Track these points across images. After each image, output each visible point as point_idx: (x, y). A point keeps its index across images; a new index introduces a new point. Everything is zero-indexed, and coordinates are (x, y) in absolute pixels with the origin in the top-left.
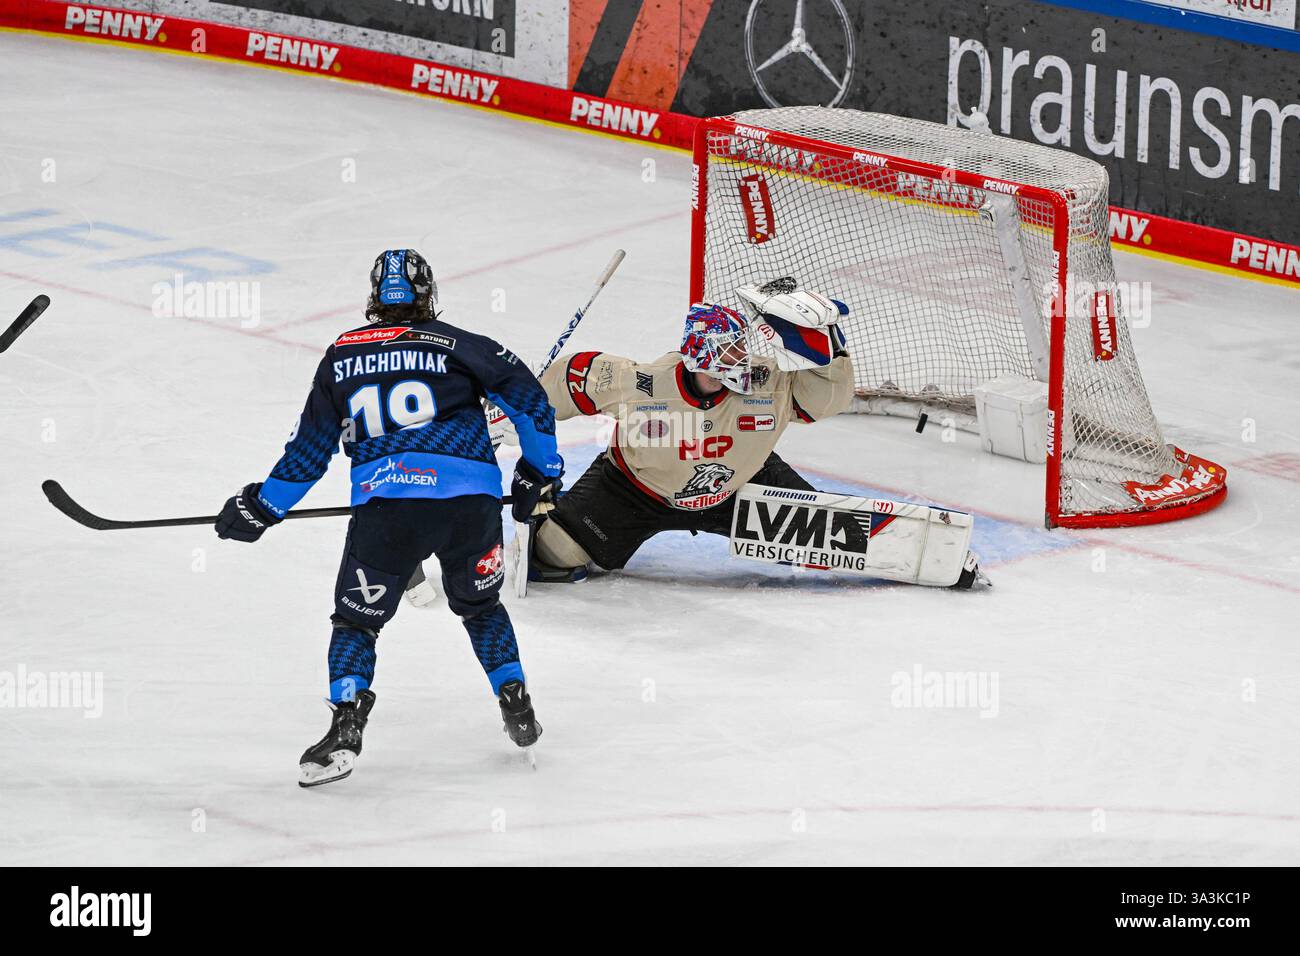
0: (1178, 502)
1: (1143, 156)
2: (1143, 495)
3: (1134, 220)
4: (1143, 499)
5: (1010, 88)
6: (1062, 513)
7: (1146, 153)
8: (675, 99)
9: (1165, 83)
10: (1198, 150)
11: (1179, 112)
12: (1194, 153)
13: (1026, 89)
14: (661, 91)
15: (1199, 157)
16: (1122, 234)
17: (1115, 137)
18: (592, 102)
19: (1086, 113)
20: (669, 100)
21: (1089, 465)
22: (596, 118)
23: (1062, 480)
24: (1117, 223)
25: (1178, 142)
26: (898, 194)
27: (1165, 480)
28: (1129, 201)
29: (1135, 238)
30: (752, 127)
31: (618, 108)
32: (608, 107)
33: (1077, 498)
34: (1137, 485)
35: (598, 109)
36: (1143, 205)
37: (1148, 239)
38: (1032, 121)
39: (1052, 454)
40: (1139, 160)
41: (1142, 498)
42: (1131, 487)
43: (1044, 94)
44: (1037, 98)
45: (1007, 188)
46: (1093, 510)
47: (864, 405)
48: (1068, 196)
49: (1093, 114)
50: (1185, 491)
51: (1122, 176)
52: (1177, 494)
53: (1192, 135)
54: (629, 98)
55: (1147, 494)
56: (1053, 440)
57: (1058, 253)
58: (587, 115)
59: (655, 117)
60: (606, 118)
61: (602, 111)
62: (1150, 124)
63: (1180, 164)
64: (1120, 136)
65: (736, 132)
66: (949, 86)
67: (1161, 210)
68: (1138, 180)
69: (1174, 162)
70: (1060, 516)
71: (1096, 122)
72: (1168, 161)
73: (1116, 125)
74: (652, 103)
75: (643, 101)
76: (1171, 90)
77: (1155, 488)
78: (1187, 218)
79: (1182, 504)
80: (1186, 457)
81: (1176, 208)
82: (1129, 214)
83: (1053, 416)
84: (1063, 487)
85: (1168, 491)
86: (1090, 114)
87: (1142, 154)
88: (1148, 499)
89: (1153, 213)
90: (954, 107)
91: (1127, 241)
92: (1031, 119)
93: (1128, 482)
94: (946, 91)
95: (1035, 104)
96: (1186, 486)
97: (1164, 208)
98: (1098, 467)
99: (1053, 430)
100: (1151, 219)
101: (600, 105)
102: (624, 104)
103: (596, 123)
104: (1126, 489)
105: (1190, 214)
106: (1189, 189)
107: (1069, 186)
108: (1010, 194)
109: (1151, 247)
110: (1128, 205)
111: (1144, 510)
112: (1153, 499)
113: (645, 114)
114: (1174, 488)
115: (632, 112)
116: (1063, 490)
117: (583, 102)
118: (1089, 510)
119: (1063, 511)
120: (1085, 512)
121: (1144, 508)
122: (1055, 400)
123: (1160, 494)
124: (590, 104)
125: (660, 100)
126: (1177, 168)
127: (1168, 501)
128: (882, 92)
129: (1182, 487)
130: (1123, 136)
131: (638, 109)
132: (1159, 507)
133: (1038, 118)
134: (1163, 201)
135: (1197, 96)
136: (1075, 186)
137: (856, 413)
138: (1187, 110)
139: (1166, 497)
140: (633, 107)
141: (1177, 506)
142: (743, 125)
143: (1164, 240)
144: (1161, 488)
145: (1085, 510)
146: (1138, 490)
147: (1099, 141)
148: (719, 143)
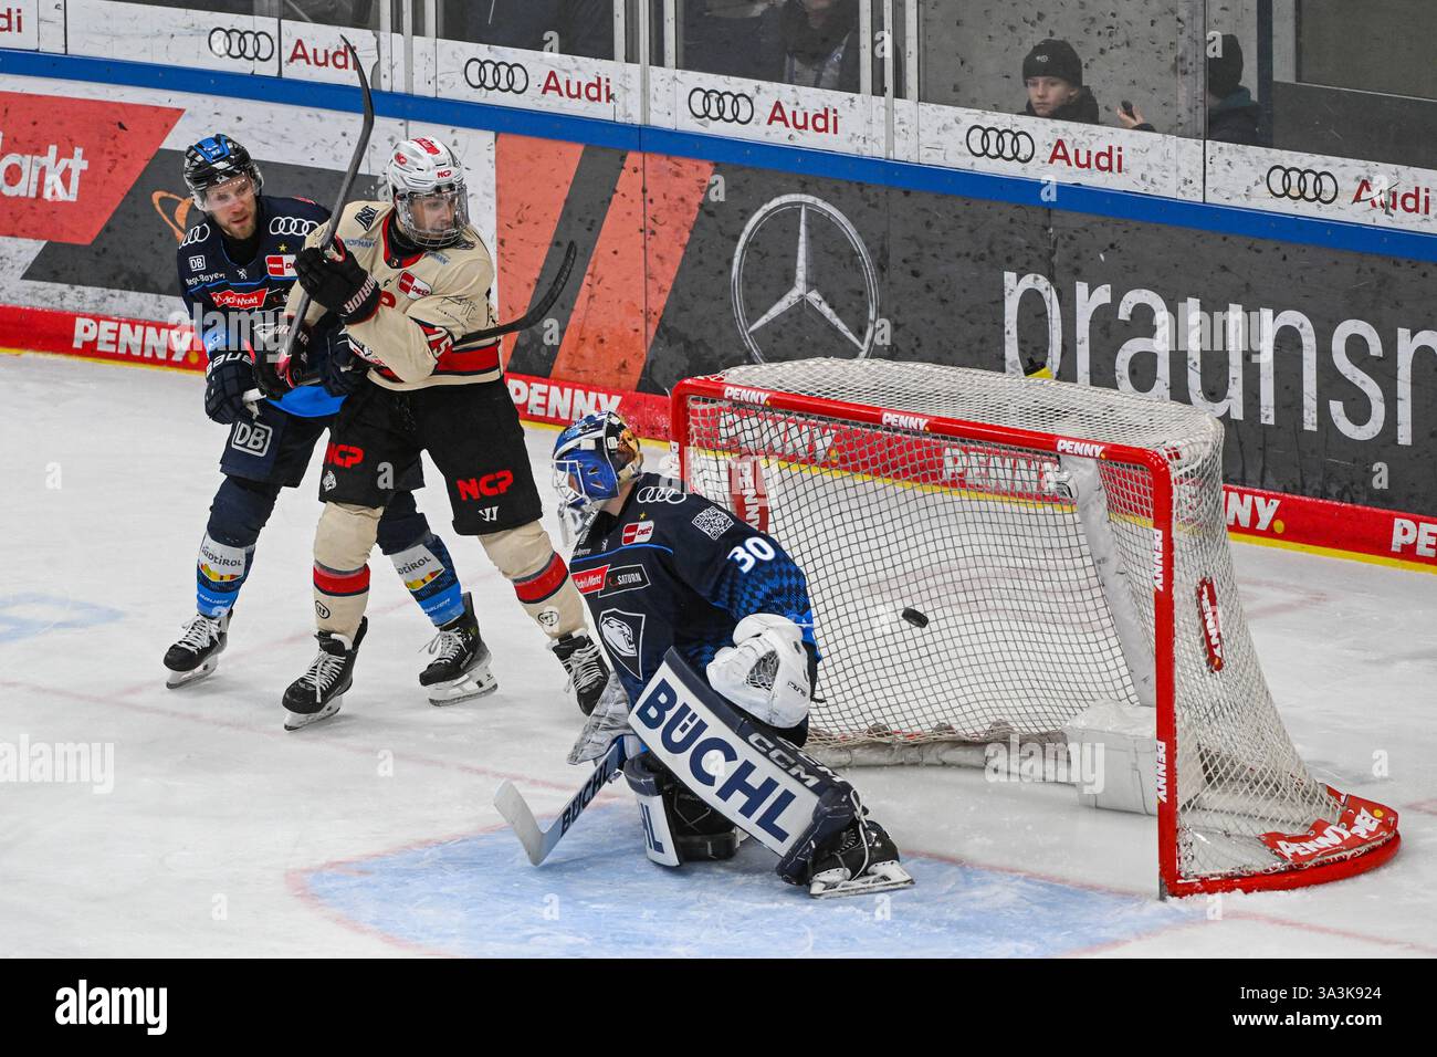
0: (1336, 856)
1: (1268, 416)
2: (1288, 849)
3: (1260, 501)
4: (1289, 855)
5: (1087, 335)
6: (1182, 878)
7: (1271, 412)
8: (642, 375)
9: (1292, 318)
10: (1341, 403)
11: (1314, 354)
12: (1336, 408)
13: (1108, 336)
14: (624, 366)
15: (1343, 413)
16: (1245, 522)
17: (1229, 393)
18: (532, 384)
19: (1190, 363)
20: (634, 376)
21: (1215, 816)
22: (539, 405)
23: (1181, 834)
24: (1239, 508)
25: (1314, 395)
26: (945, 484)
27: (1319, 828)
28: (1252, 475)
29: (1263, 525)
30: (747, 388)
31: (568, 391)
32: (555, 390)
33: (1201, 857)
34: (1281, 837)
35: (540, 394)
36: (1270, 480)
37: (1279, 526)
38: (1118, 378)
39: (1165, 800)
40: (1263, 421)
41: (1288, 853)
42: (1272, 840)
43: (1131, 341)
44: (1124, 346)
45: (1088, 449)
46: (1223, 871)
47: (912, 755)
48: (1170, 456)
49: (1199, 364)
50: (1345, 842)
51: (1241, 444)
52: (1335, 846)
53: (1332, 383)
54: (582, 377)
55: (1294, 847)
56: (1164, 781)
57: (1160, 532)
58: (527, 402)
59: (616, 400)
60: (552, 405)
61: (547, 395)
62: (1276, 373)
63: (1319, 425)
64: (1236, 391)
65: (726, 395)
66: (1006, 336)
67: (1295, 486)
68: (1263, 449)
69: (1310, 422)
70: (1179, 881)
71: (1203, 374)
72: (1302, 421)
73: (1231, 376)
74: (611, 382)
75: (599, 379)
76: (1301, 326)
77: (1305, 838)
78: (1330, 495)
79: (1341, 860)
80: (1343, 798)
81: (1315, 482)
82: (1254, 494)
83: (1164, 749)
84: (1180, 841)
85: (1323, 842)
86: (1195, 364)
87: (1267, 413)
88: (1295, 854)
89: (1286, 491)
90: (1013, 364)
91: (1252, 530)
92: (1117, 374)
93: (1266, 835)
94: (1002, 343)
95: (1121, 355)
96: (1347, 835)
97: (1299, 483)
98: (1227, 819)
99: (1164, 767)
100: (1283, 499)
101: (543, 388)
102: (574, 386)
103: (540, 412)
104: (1265, 843)
105: (1334, 489)
106: (1330, 456)
107: (1171, 443)
108: (1094, 457)
109: (1284, 537)
110: (1250, 482)
111: (1291, 870)
112: (1302, 853)
113: (603, 397)
114: (1330, 839)
115: (586, 395)
116: (1181, 846)
117: (521, 384)
118: (1218, 872)
119: (1183, 875)
120: (1212, 875)
121: (1291, 866)
122: (1166, 728)
123: (1311, 846)
124: (530, 388)
125: (622, 376)
126: (1315, 429)
127: (1323, 855)
128: (917, 350)
129: (1341, 836)
130: (1241, 390)
131: (593, 391)
132: (1309, 864)
133: (1126, 373)
134: (1298, 475)
135: (1336, 331)
136: (1179, 443)
137: (902, 764)
138: (1324, 351)
139: (1320, 850)
140: (587, 388)
141: (1335, 862)
142: (735, 386)
143: (1301, 526)
144: (1314, 838)
145: (1213, 872)
146: (1282, 844)
147: (1208, 400)
148: (704, 412)
